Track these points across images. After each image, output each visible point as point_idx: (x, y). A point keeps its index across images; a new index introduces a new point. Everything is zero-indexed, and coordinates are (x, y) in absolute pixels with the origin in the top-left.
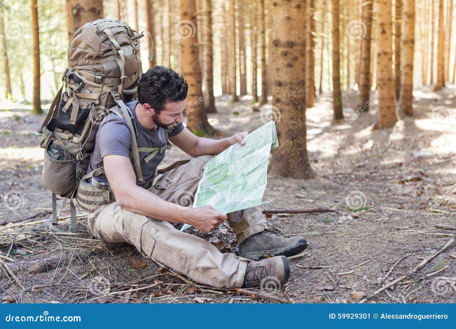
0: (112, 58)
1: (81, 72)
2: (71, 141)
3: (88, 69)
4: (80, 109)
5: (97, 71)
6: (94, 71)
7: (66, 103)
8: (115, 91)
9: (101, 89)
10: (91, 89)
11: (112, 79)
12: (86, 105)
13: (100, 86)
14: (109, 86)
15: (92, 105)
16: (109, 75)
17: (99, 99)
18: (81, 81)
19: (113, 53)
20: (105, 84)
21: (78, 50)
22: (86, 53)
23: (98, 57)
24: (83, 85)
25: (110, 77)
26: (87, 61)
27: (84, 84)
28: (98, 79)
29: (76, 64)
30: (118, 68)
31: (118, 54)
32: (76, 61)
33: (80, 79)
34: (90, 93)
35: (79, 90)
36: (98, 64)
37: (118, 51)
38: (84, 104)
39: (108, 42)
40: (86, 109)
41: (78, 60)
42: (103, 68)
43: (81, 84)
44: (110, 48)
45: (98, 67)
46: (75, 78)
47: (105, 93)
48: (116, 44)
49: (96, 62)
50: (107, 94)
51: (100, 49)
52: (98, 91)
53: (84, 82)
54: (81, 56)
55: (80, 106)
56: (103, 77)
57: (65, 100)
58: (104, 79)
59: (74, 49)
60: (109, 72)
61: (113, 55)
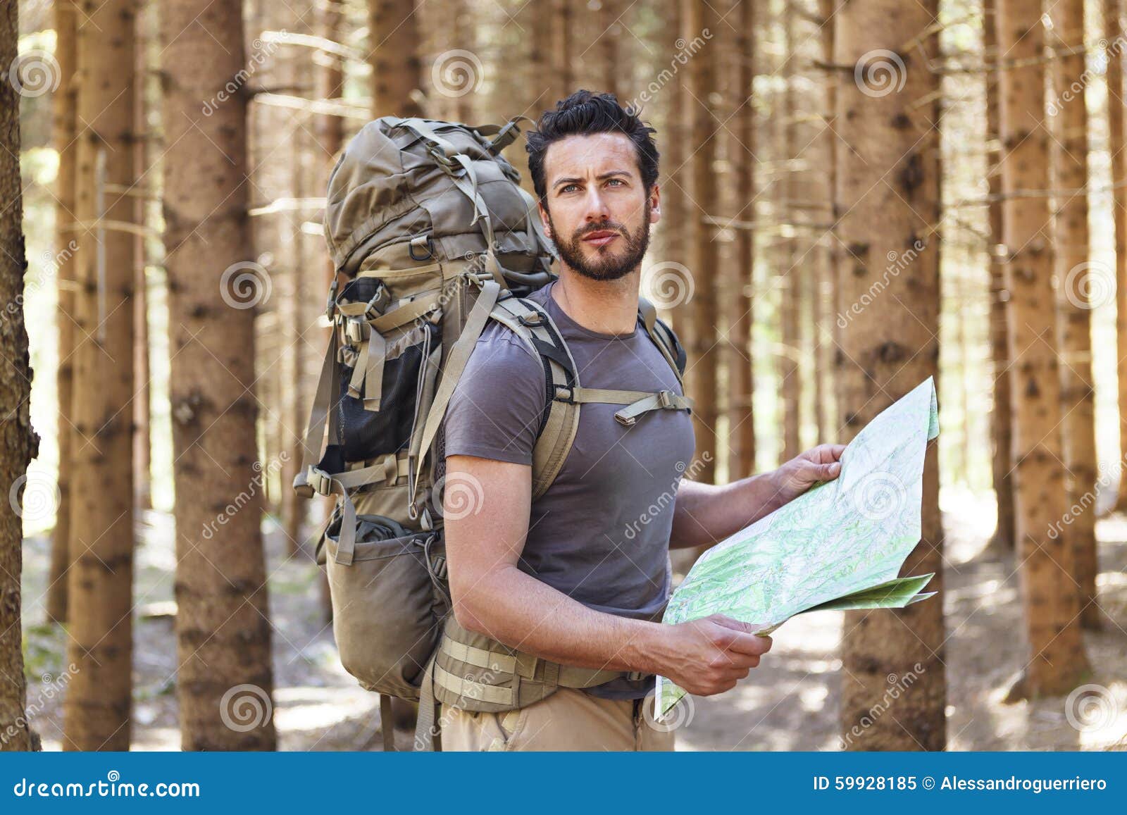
0: (443, 183)
1: (373, 257)
2: (393, 481)
3: (387, 237)
5: (415, 229)
6: (404, 232)
7: (351, 371)
8: (478, 270)
9: (437, 280)
10: (410, 291)
11: (459, 237)
12: (408, 338)
13: (435, 267)
14: (456, 256)
15: (423, 330)
16: (446, 228)
17: (440, 307)
18: (377, 282)
19: (442, 172)
20: (443, 256)
22: (371, 190)
23: (404, 191)
24: (387, 292)
25: (453, 234)
26: (378, 219)
27: (388, 287)
28: (418, 246)
29: (353, 244)
30: (467, 200)
31: (458, 168)
32: (351, 237)
33: (374, 279)
34: (412, 300)
36: (408, 212)
37: (456, 156)
38: (401, 341)
39: (421, 149)
40: (410, 351)
41: (355, 231)
42: (427, 213)
43: (380, 289)
44: (430, 161)
45: (409, 220)
46: (361, 287)
48: (446, 144)
49: (401, 209)
50: (458, 284)
51: (402, 165)
52: (432, 289)
53: (388, 281)
54: (360, 213)
55: (386, 356)
56: (428, 238)
57: (349, 364)
58: (435, 242)
59: (336, 206)
60: (444, 216)
61: (445, 174)
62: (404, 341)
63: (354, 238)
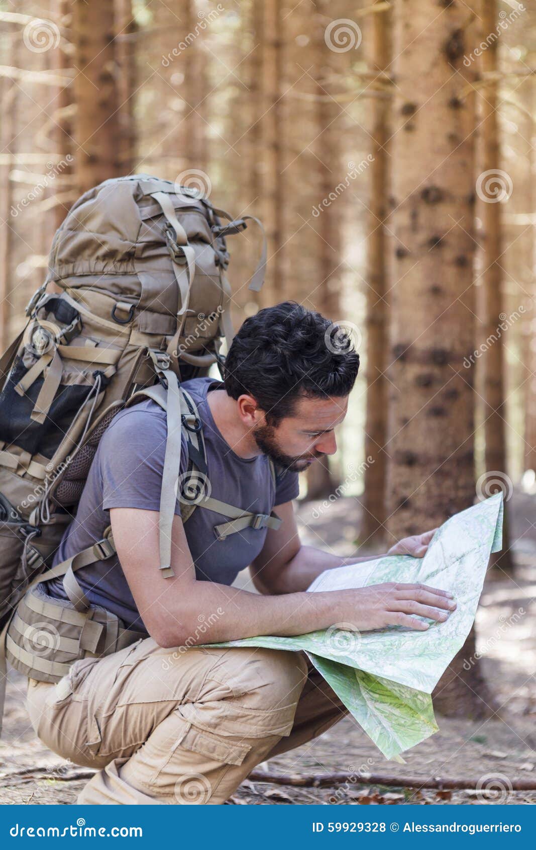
0: (163, 263)
1: (83, 293)
2: (22, 472)
3: (98, 285)
4: (61, 387)
5: (124, 291)
6: (115, 290)
7: (26, 369)
8: (159, 348)
9: (123, 340)
10: (98, 337)
11: (156, 315)
12: (81, 374)
13: (125, 330)
14: (147, 331)
15: (95, 376)
16: (151, 303)
17: (116, 365)
18: (76, 314)
19: (167, 252)
20: (136, 326)
21: (82, 237)
22: (104, 243)
23: (130, 256)
24: (80, 328)
25: (151, 310)
26: (100, 266)
27: (82, 324)
28: (121, 310)
29: (70, 271)
30: (176, 289)
31: (181, 255)
32: (71, 265)
33: (74, 310)
34: (97, 345)
35: (68, 339)
36: (125, 274)
37: (184, 248)
38: (73, 374)
39: (159, 225)
40: (78, 388)
41: (77, 263)
42: (140, 284)
43: (75, 322)
44: (161, 238)
45: (125, 282)
46: (61, 309)
47: (134, 351)
48: (181, 230)
49: (123, 268)
50: (138, 353)
51: (138, 235)
52: (115, 345)
53: (84, 319)
54: (87, 252)
55: (62, 380)
56: (133, 306)
57: (26, 364)
58: (136, 312)
59: (71, 233)
60: (152, 295)
61: (169, 255)
62: (77, 377)
63: (74, 267)
